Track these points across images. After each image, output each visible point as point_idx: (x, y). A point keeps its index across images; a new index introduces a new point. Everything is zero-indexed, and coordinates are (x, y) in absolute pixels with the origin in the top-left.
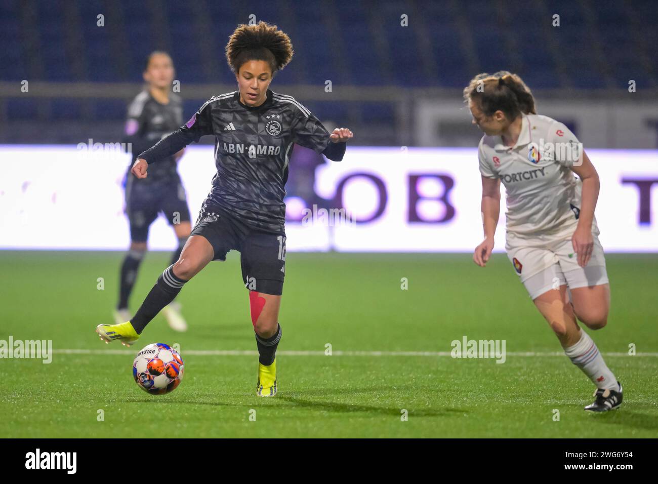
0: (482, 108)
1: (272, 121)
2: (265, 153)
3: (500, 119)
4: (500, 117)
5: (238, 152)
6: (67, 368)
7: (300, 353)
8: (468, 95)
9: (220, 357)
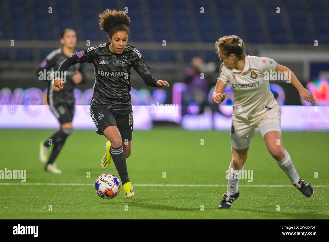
0: (224, 52)
1: (123, 59)
2: (119, 75)
3: (233, 58)
4: (233, 57)
5: (106, 75)
6: (72, 193)
7: (196, 186)
8: (217, 46)
9: (153, 187)
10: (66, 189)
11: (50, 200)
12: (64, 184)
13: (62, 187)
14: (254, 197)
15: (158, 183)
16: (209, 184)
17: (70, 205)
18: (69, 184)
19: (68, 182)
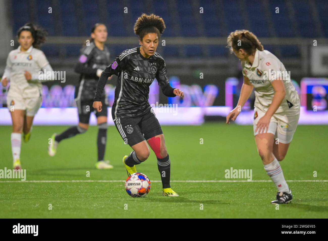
1: (153, 66)
2: (149, 83)
5: (139, 81)
10: (117, 186)
11: (102, 197)
12: (115, 181)
13: (114, 184)
14: (307, 192)
15: (211, 180)
16: (262, 180)
17: (122, 201)
18: (120, 181)
19: (120, 180)
